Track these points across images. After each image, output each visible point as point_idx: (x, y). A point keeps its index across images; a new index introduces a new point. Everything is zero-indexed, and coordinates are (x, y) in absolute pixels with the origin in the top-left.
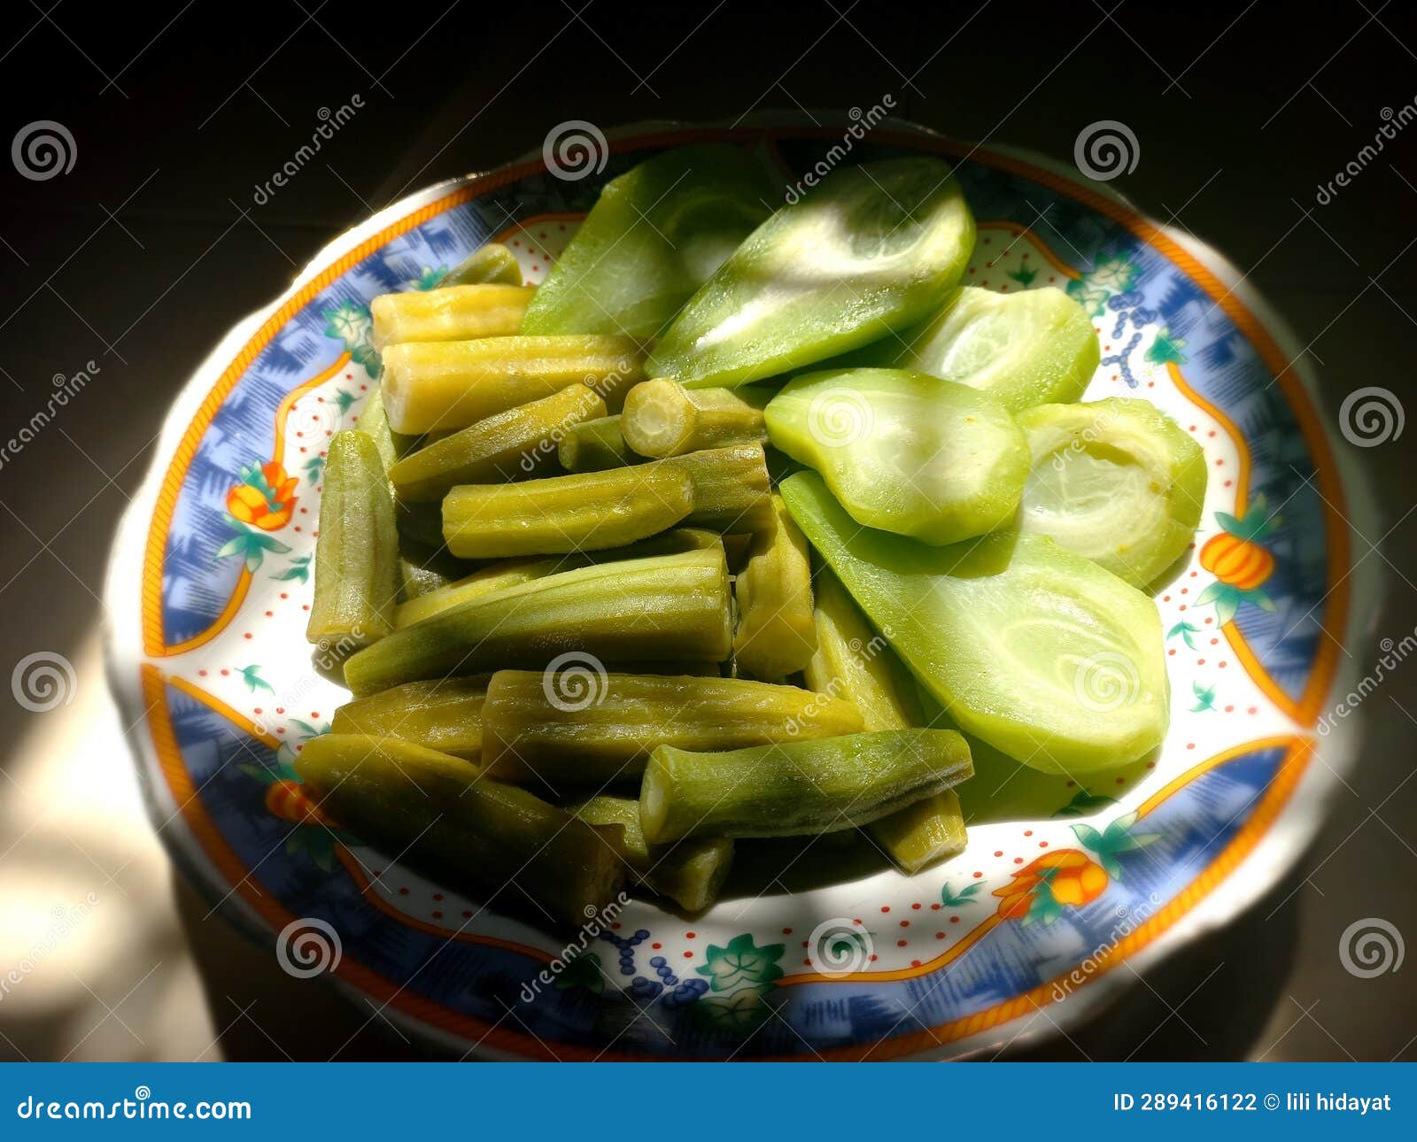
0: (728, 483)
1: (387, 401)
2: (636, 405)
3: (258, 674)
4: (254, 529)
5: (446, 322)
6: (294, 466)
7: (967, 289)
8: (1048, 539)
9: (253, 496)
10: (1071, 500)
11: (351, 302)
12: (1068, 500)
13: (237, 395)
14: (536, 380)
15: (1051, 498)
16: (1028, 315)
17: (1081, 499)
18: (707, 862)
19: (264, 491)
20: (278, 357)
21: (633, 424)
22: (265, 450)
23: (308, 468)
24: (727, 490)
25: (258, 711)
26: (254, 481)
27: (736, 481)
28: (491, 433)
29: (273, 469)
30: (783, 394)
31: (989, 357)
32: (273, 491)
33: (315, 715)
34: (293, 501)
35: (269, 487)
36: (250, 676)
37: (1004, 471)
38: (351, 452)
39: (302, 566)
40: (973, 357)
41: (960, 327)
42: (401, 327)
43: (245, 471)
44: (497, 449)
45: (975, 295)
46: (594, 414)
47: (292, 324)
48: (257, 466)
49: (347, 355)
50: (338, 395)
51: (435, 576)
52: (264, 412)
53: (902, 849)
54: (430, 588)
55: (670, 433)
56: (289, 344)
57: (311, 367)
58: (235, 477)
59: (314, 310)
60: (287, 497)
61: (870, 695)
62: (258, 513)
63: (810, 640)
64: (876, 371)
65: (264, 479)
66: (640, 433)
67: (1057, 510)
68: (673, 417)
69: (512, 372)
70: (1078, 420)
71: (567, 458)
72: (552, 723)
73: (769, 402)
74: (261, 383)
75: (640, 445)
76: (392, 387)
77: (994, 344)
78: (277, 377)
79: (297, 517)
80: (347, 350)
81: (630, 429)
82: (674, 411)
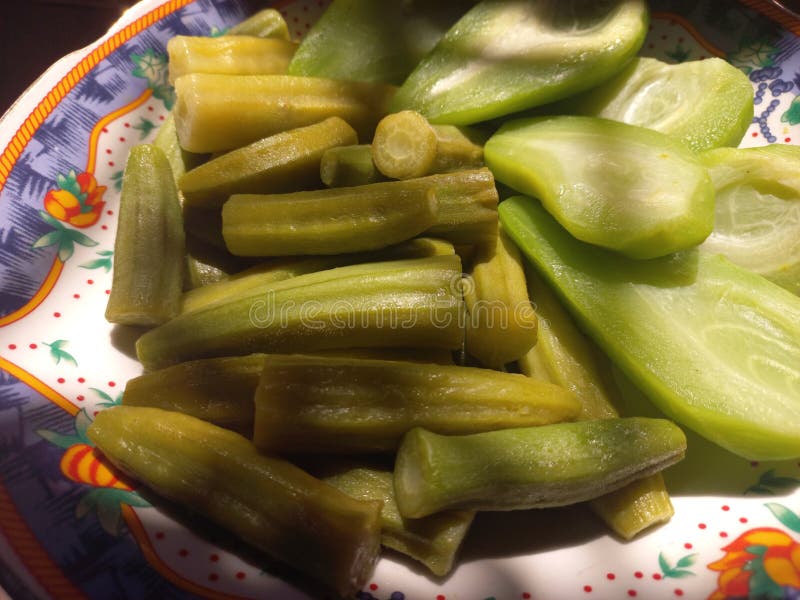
0: (463, 202)
1: (178, 124)
2: (385, 135)
3: (64, 348)
4: (67, 226)
5: (228, 61)
6: (102, 174)
7: (642, 59)
8: (722, 257)
9: (66, 199)
10: (739, 227)
11: (155, 50)
12: (737, 227)
13: (58, 116)
14: (301, 113)
15: (724, 224)
16: (695, 81)
17: (748, 226)
19: (77, 195)
20: (90, 87)
21: (382, 150)
22: (78, 161)
23: (113, 179)
24: (462, 207)
25: (61, 381)
26: (69, 187)
27: (469, 200)
28: (262, 153)
29: (85, 178)
30: (501, 134)
31: (663, 112)
32: (85, 196)
33: (112, 384)
34: (101, 205)
35: (82, 193)
36: (57, 350)
38: (146, 162)
39: (106, 257)
40: (648, 112)
41: (637, 88)
42: (192, 62)
43: (61, 178)
44: (268, 166)
45: (648, 65)
46: (348, 143)
47: (105, 63)
48: (72, 174)
49: (148, 92)
50: (140, 122)
51: (216, 271)
52: (80, 132)
53: (621, 520)
54: (211, 280)
55: (414, 158)
56: (102, 79)
57: (120, 98)
58: (53, 183)
59: (122, 54)
60: (97, 200)
62: (71, 213)
63: (529, 339)
64: (574, 118)
65: (77, 186)
66: (388, 158)
67: (728, 235)
68: (418, 144)
69: (282, 105)
70: (750, 161)
71: (327, 176)
72: (319, 406)
73: (488, 139)
74: (78, 108)
75: (387, 167)
76: (183, 112)
77: (665, 103)
78: (92, 105)
79: (105, 219)
80: (149, 88)
81: (379, 154)
82: (419, 139)
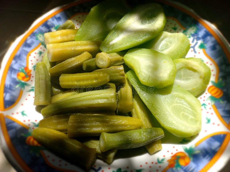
0: (117, 74)
1: (48, 55)
2: (98, 57)
3: (25, 113)
4: (23, 81)
5: (59, 38)
6: (30, 67)
7: (164, 32)
8: (179, 86)
9: (22, 74)
10: (184, 78)
11: (41, 32)
12: (183, 78)
13: (18, 53)
14: (78, 50)
15: (180, 77)
16: (176, 38)
17: (186, 78)
18: (112, 155)
19: (24, 73)
20: (26, 45)
21: (97, 61)
22: (24, 64)
23: (33, 68)
24: (116, 76)
25: (24, 121)
26: (22, 71)
27: (118, 74)
28: (69, 63)
29: (26, 68)
31: (168, 46)
32: (26, 73)
33: (36, 121)
34: (31, 75)
35: (25, 72)
36: (23, 114)
37: (172, 74)
38: (41, 67)
39: (33, 88)
40: (165, 46)
41: (162, 40)
42: (50, 40)
43: (20, 69)
44: (70, 66)
45: (166, 33)
46: (90, 58)
47: (29, 38)
48: (23, 68)
49: (40, 44)
50: (39, 52)
51: (59, 91)
52: (24, 57)
53: (150, 150)
55: (105, 64)
56: (29, 42)
57: (33, 46)
58: (19, 71)
59: (33, 34)
60: (29, 74)
61: (144, 117)
62: (23, 78)
63: (132, 107)
64: (146, 49)
65: (24, 71)
66: (99, 63)
67: (181, 80)
68: (105, 61)
69: (73, 49)
70: (186, 62)
71: (84, 68)
72: (82, 128)
73: (124, 55)
74: (23, 50)
75: (99, 65)
77: (169, 44)
78: (27, 49)
79: (32, 79)
80: (40, 43)
81: (97, 62)
82: (105, 59)
